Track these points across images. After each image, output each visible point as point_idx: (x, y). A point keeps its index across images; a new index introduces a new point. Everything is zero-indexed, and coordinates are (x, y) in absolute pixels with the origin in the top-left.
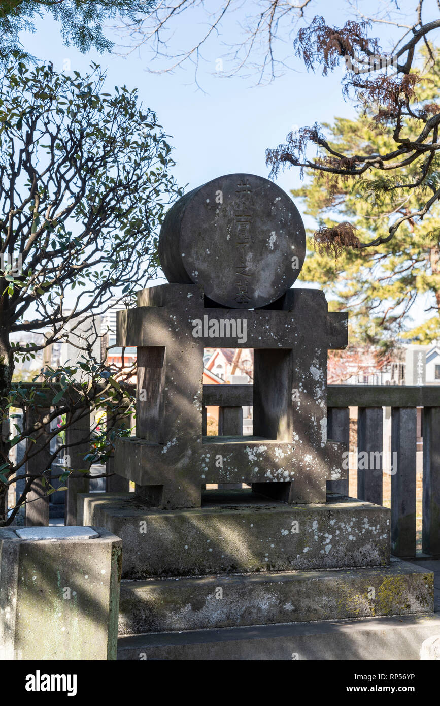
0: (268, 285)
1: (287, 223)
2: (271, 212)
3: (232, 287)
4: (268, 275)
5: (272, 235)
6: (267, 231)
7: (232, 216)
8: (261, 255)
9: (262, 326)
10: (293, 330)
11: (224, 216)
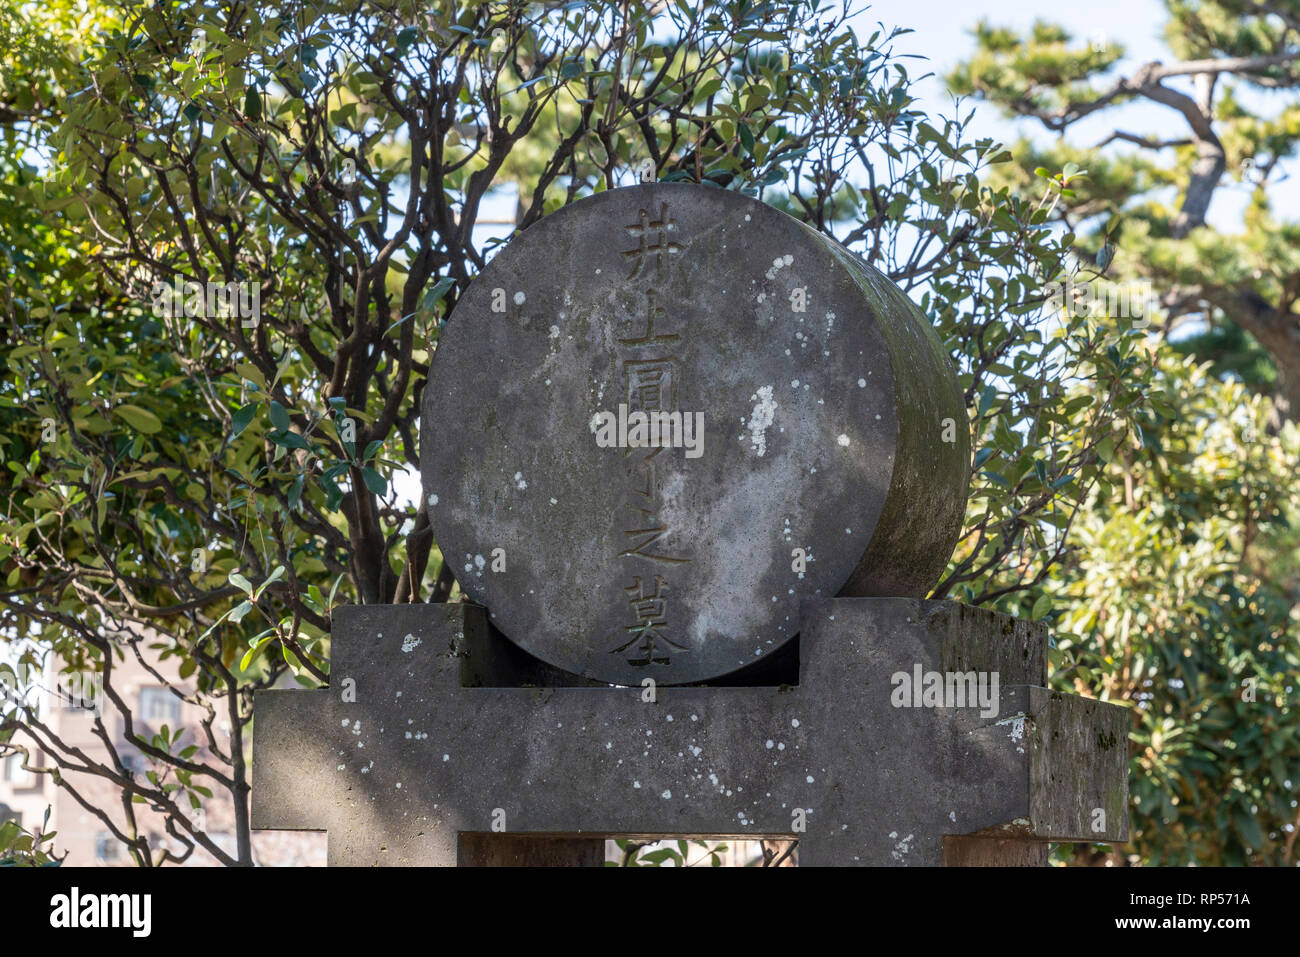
0: (746, 592)
1: (818, 350)
2: (754, 318)
3: (607, 607)
4: (746, 551)
5: (760, 401)
6: (740, 385)
7: (609, 344)
8: (719, 480)
9: (676, 746)
10: (797, 762)
11: (579, 347)
